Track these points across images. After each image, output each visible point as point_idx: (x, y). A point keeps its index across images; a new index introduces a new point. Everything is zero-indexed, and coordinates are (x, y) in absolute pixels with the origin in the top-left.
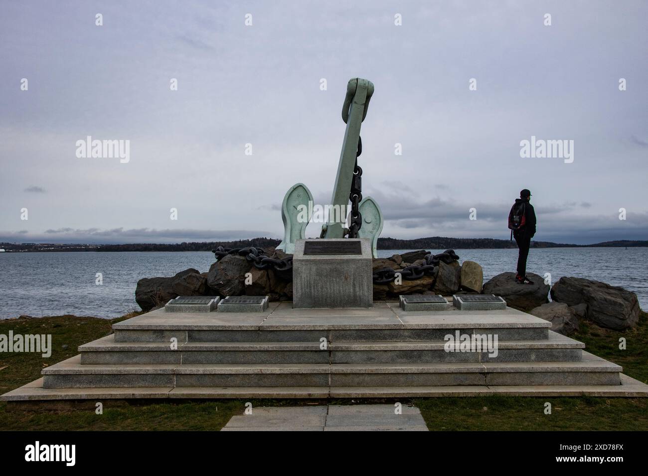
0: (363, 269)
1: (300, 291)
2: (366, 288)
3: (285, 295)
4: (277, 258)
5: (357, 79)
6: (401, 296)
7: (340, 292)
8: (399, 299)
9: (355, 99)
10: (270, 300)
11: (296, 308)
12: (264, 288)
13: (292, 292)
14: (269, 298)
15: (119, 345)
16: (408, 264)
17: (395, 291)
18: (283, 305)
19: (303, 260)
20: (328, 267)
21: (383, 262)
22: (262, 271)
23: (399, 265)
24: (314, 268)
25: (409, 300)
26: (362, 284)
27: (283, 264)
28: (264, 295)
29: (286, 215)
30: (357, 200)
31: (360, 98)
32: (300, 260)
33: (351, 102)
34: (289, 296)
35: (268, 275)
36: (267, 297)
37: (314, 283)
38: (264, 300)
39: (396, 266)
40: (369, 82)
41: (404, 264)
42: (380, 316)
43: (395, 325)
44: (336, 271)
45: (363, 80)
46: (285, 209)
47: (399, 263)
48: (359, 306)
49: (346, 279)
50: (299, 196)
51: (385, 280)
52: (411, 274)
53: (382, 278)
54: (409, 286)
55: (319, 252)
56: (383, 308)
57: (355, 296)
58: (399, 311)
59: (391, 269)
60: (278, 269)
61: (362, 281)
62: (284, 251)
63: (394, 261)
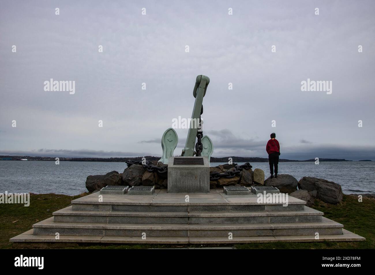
0: (205, 172)
1: (171, 184)
2: (206, 182)
3: (163, 186)
4: (159, 166)
5: (201, 76)
6: (224, 187)
7: (192, 185)
8: (223, 188)
9: (200, 85)
10: (155, 188)
11: (169, 193)
12: (152, 182)
13: (167, 184)
14: (155, 187)
15: (74, 212)
16: (227, 170)
17: (221, 184)
18: (162, 191)
19: (173, 168)
20: (186, 171)
21: (214, 169)
22: (151, 173)
23: (222, 170)
24: (179, 172)
25: (229, 189)
26: (204, 181)
27: (162, 170)
28: (152, 186)
29: (164, 144)
30: (200, 137)
31: (202, 85)
32: (171, 168)
33: (198, 87)
34: (165, 186)
35: (154, 175)
36: (154, 187)
37: (179, 180)
38: (152, 189)
39: (220, 171)
40: (207, 77)
41: (224, 170)
42: (215, 198)
43: (224, 203)
44: (190, 173)
45: (204, 76)
46: (163, 141)
47: (222, 169)
48: (202, 192)
49: (196, 178)
50: (170, 134)
51: (215, 178)
52: (229, 175)
53: (214, 177)
54: (228, 182)
55: (182, 164)
56: (215, 193)
57: (200, 187)
58: (224, 195)
59: (218, 172)
60: (160, 172)
61: (204, 179)
62: (162, 162)
63: (219, 168)
